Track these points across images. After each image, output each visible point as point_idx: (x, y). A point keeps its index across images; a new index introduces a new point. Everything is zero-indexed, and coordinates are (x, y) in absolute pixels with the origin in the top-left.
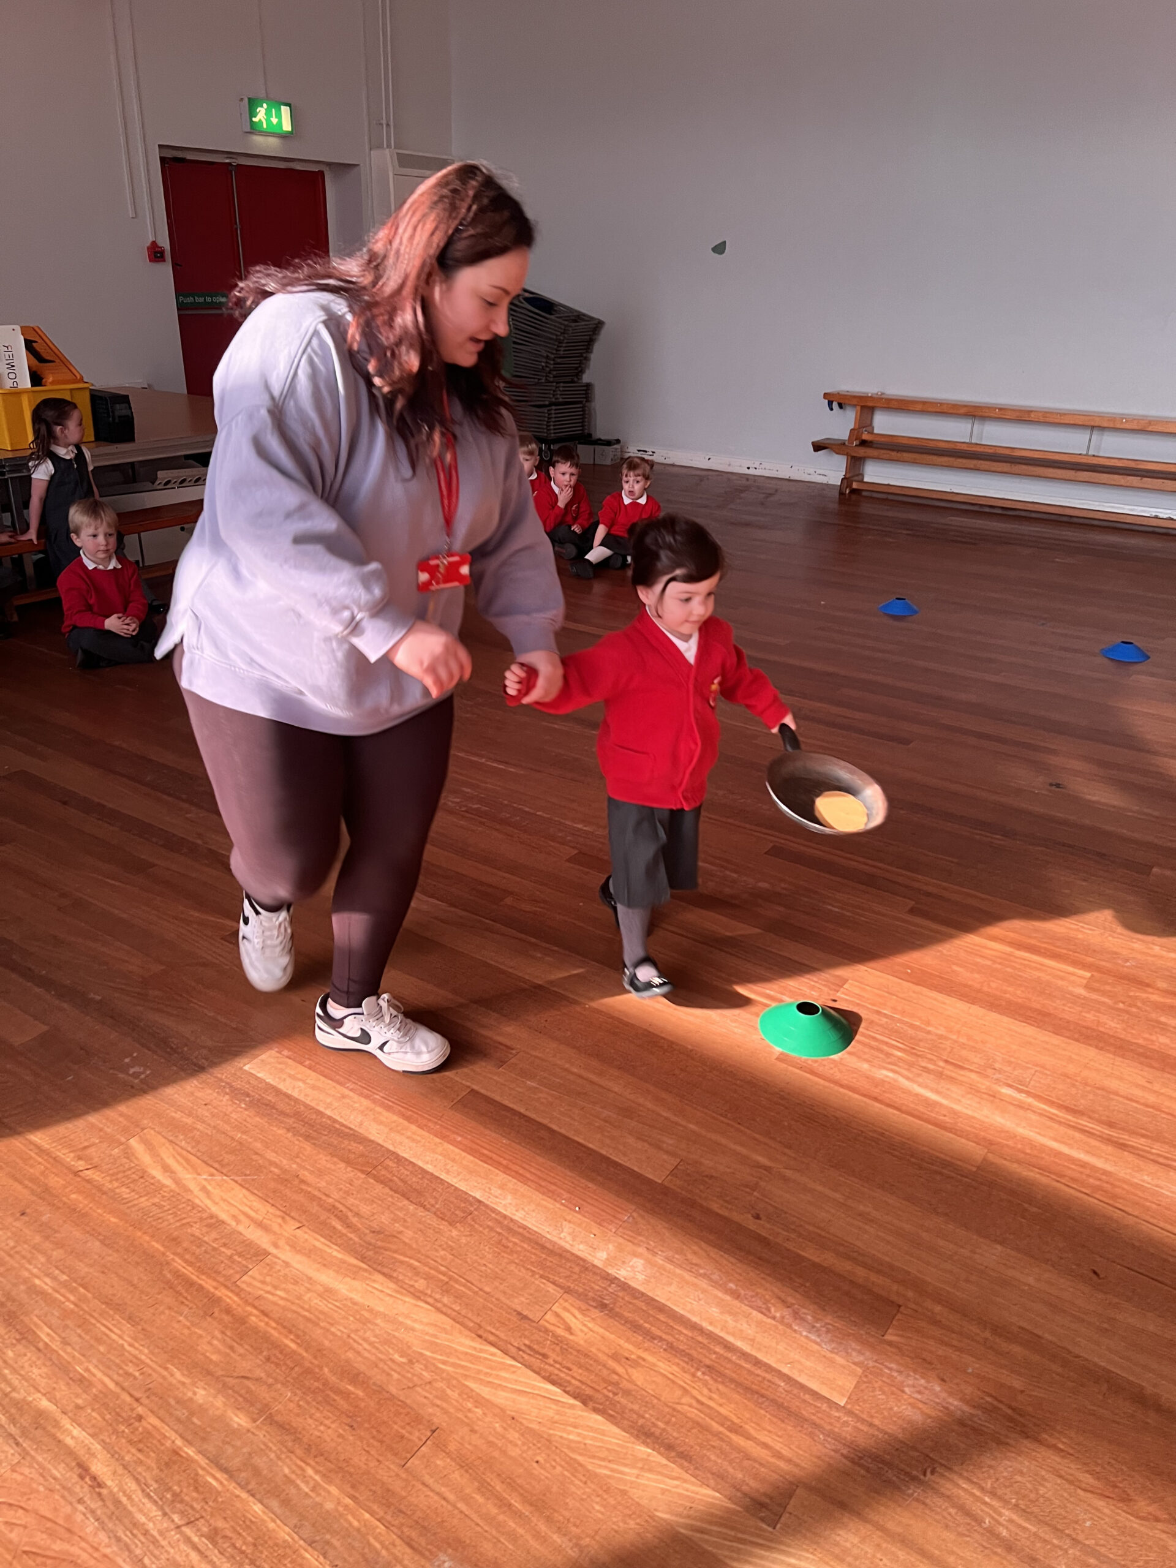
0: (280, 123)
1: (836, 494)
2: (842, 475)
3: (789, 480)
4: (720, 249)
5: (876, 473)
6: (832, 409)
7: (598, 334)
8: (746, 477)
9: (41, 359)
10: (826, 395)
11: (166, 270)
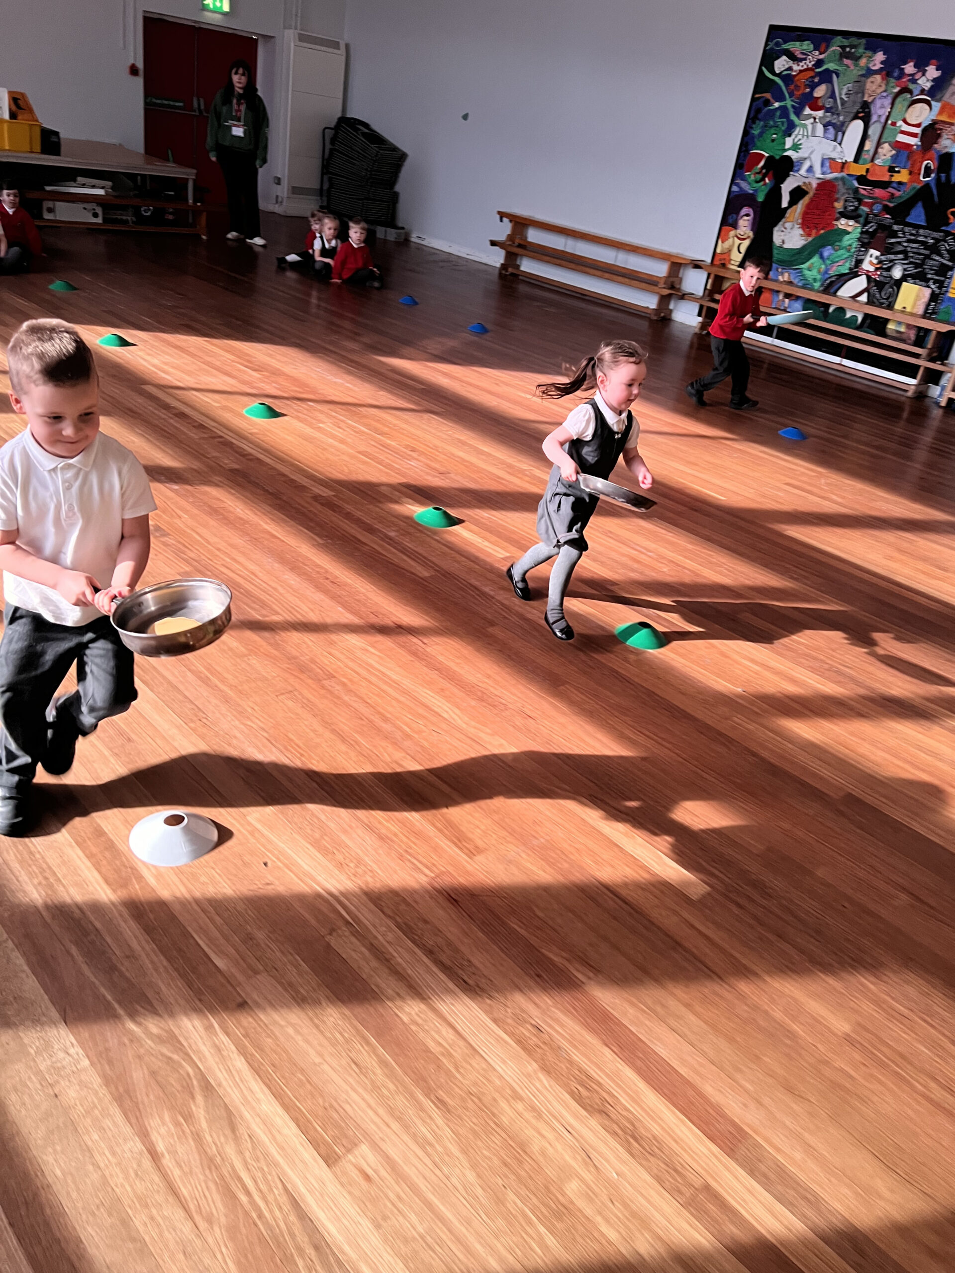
0: (221, 7)
1: (497, 272)
2: (502, 261)
3: (486, 264)
4: (465, 117)
5: (528, 266)
6: (501, 221)
7: (404, 161)
8: (467, 260)
9: (18, 106)
10: (499, 213)
11: (139, 81)
